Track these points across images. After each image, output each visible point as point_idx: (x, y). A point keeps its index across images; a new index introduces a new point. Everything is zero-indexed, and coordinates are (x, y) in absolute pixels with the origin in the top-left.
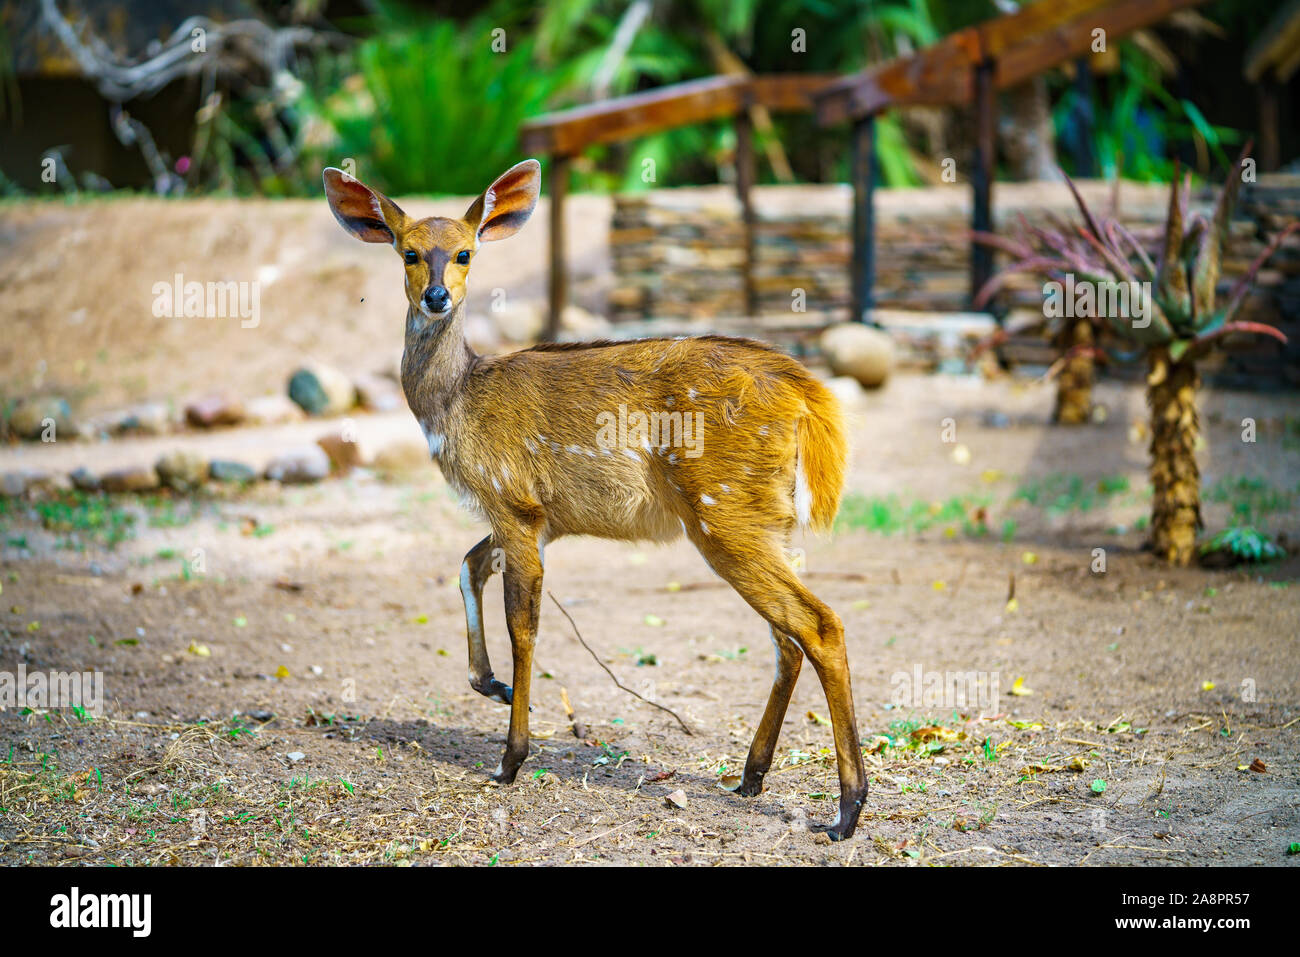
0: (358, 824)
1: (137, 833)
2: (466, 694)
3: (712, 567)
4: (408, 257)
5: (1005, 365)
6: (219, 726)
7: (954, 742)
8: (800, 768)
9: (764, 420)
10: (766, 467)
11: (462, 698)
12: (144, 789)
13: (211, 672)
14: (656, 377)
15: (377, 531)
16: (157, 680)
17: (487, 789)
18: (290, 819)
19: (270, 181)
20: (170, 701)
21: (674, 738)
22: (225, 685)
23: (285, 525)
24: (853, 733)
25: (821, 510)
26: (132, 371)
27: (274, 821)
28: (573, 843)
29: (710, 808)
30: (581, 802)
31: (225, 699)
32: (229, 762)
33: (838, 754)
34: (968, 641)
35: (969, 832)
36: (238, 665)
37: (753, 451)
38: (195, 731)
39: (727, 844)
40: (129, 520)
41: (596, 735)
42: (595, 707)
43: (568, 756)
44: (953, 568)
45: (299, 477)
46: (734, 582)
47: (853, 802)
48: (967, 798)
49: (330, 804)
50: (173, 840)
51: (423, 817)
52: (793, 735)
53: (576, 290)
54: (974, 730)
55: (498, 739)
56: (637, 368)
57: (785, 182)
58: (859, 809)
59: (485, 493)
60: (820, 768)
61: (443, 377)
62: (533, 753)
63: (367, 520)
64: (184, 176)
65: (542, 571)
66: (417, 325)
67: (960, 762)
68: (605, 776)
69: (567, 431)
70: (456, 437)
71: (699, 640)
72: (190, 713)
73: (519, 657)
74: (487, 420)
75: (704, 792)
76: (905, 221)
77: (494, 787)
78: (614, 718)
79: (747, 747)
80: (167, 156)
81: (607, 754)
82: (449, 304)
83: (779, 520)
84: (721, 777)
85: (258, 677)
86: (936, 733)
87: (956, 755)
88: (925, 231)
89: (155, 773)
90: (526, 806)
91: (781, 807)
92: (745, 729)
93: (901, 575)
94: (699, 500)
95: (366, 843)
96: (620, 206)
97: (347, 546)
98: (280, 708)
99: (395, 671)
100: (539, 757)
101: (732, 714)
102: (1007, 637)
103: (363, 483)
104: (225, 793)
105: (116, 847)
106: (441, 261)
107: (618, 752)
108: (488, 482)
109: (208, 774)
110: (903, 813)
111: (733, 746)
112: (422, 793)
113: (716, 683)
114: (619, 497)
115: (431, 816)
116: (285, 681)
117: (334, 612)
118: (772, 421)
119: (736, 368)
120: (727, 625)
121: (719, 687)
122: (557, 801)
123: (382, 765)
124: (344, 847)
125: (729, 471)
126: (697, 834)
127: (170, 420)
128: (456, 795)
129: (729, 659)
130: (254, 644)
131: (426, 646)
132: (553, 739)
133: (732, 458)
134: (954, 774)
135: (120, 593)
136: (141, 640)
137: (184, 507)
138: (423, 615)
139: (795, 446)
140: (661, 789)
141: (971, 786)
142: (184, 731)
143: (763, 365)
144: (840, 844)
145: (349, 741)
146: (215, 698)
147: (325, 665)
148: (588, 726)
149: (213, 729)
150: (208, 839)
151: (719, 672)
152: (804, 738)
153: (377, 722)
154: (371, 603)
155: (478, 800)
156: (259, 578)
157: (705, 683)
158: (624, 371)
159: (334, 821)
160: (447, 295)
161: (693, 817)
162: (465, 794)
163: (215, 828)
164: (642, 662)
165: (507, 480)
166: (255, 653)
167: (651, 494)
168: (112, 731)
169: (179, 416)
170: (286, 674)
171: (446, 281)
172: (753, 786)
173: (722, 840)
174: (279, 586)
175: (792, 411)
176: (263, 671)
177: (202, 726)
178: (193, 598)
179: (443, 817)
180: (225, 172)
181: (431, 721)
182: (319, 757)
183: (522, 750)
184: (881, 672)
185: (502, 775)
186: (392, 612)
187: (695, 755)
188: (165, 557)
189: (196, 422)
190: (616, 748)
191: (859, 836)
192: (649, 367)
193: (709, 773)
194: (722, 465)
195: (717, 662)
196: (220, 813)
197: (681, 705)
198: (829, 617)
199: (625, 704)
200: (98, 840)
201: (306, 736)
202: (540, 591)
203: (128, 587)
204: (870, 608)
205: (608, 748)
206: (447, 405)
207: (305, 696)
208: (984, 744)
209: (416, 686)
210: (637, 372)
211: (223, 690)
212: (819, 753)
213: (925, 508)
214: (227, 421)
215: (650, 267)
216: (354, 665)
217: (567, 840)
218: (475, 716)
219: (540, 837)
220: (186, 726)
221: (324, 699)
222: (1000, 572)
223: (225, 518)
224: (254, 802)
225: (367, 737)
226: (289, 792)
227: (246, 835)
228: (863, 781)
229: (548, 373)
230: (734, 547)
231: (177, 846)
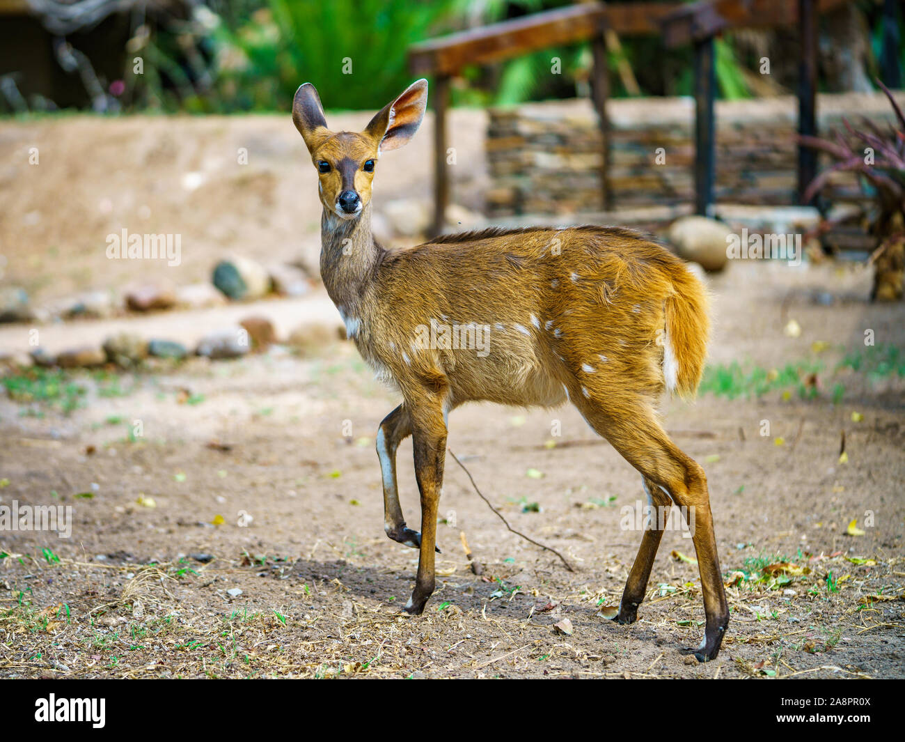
0: (290, 650)
1: (102, 659)
2: (377, 538)
3: (592, 426)
4: (321, 166)
5: (828, 251)
6: (167, 567)
7: (800, 576)
8: (668, 599)
9: (636, 300)
10: (639, 340)
11: (373, 541)
12: (106, 621)
13: (158, 521)
14: (542, 262)
15: (293, 399)
16: (112, 528)
17: (400, 619)
18: (232, 646)
19: (192, 100)
20: (124, 545)
21: (558, 574)
22: (170, 532)
23: (214, 394)
24: (716, 569)
25: (686, 377)
26: (78, 264)
27: (219, 648)
28: (475, 665)
29: (592, 634)
30: (481, 630)
31: (171, 544)
32: (178, 598)
33: (704, 587)
34: (807, 490)
35: (817, 653)
36: (180, 514)
37: (627, 326)
38: (149, 571)
39: (609, 665)
40: (81, 392)
41: (491, 572)
42: (488, 548)
43: (468, 590)
44: (791, 426)
45: (225, 354)
46: (611, 439)
47: (717, 627)
48: (814, 624)
49: (266, 633)
50: (133, 665)
51: (346, 644)
52: (659, 571)
53: (457, 190)
54: (817, 566)
55: (407, 576)
56: (524, 254)
57: (634, 96)
58: (722, 634)
59: (396, 365)
60: (686, 599)
61: (356, 268)
62: (437, 588)
63: (283, 389)
64: (119, 97)
65: (447, 432)
66: (331, 225)
67: (806, 593)
68: (500, 607)
69: (465, 310)
70: (370, 319)
71: (574, 490)
72: (142, 555)
73: (427, 506)
74: (396, 304)
75: (587, 621)
76: (739, 127)
77: (406, 617)
78: (506, 557)
79: (621, 582)
80: (104, 80)
81: (501, 589)
82: (360, 206)
83: (650, 385)
84: (600, 608)
85: (198, 524)
86: (784, 568)
87: (802, 588)
88: (756, 137)
89: (115, 607)
90: (434, 633)
91: (654, 633)
92: (619, 566)
93: (746, 433)
94: (580, 369)
95: (298, 666)
96: (494, 118)
97: (268, 412)
98: (219, 551)
99: (314, 519)
100: (443, 592)
101: (606, 554)
102: (840, 485)
103: (280, 358)
104: (175, 624)
105: (84, 670)
106: (351, 169)
107: (511, 586)
108: (399, 357)
109: (160, 608)
110: (759, 637)
111: (609, 581)
112: (344, 623)
113: (590, 527)
114: (513, 367)
115: (353, 642)
116: (221, 528)
117: (260, 469)
118: (643, 300)
119: (612, 254)
120: (599, 477)
121: (594, 530)
122: (461, 629)
123: (309, 599)
124: (280, 670)
125: (606, 343)
126: (582, 657)
127: (112, 306)
128: (373, 625)
129: (602, 506)
130: (193, 497)
131: (340, 497)
132: (453, 576)
133: (609, 333)
134: (802, 603)
135: (75, 453)
136: (97, 494)
137: (127, 380)
138: (336, 470)
139: (663, 321)
140: (549, 618)
141: (817, 613)
142: (138, 572)
143: (635, 252)
144: (706, 664)
145: (279, 579)
146: (162, 543)
147: (254, 514)
148: (484, 565)
149: (163, 569)
150: (163, 663)
151: (593, 517)
152: (670, 574)
153: (303, 563)
154: (291, 460)
155: (393, 628)
156: (195, 440)
157: (582, 527)
158: (513, 257)
159: (270, 647)
160: (358, 198)
161: (578, 642)
162: (382, 624)
163: (168, 654)
164: (527, 509)
165: (415, 354)
166: (193, 504)
167: (538, 362)
168: (77, 572)
169: (120, 302)
170: (222, 522)
171: (356, 186)
172: (629, 615)
173: (604, 662)
174: (212, 446)
175: (660, 292)
176: (202, 521)
177: (152, 567)
178: (138, 458)
179: (363, 643)
180: (153, 94)
181: (349, 561)
182: (254, 592)
183: (429, 585)
184: (733, 516)
185: (412, 606)
186: (309, 468)
187: (576, 588)
188: (113, 423)
189: (135, 307)
190: (509, 583)
191: (722, 658)
192: (535, 253)
193: (590, 604)
194: (600, 339)
195: (591, 509)
196: (172, 641)
197: (562, 546)
198: (694, 469)
199: (513, 545)
200: (69, 665)
201: (242, 574)
202: (444, 450)
203: (83, 448)
204: (719, 461)
205: (502, 583)
206: (361, 292)
207: (239, 540)
208: (826, 578)
209: (333, 531)
210: (525, 258)
211: (169, 536)
212: (684, 587)
213: (763, 374)
214: (161, 306)
215: (521, 170)
216: (280, 514)
217: (470, 662)
218: (385, 557)
219: (447, 660)
220: (140, 567)
221: (255, 543)
222: (831, 429)
223: (163, 389)
224: (201, 631)
225: (296, 576)
226: (231, 623)
227: (195, 660)
228: (725, 610)
229: (448, 261)
230: (612, 409)
231: (137, 670)
